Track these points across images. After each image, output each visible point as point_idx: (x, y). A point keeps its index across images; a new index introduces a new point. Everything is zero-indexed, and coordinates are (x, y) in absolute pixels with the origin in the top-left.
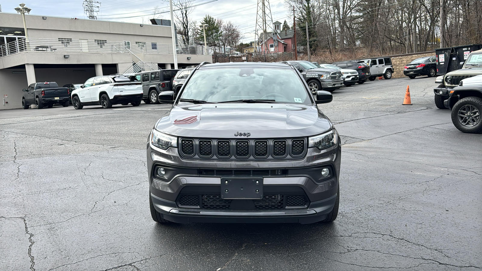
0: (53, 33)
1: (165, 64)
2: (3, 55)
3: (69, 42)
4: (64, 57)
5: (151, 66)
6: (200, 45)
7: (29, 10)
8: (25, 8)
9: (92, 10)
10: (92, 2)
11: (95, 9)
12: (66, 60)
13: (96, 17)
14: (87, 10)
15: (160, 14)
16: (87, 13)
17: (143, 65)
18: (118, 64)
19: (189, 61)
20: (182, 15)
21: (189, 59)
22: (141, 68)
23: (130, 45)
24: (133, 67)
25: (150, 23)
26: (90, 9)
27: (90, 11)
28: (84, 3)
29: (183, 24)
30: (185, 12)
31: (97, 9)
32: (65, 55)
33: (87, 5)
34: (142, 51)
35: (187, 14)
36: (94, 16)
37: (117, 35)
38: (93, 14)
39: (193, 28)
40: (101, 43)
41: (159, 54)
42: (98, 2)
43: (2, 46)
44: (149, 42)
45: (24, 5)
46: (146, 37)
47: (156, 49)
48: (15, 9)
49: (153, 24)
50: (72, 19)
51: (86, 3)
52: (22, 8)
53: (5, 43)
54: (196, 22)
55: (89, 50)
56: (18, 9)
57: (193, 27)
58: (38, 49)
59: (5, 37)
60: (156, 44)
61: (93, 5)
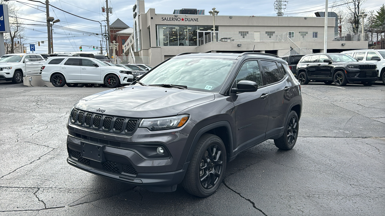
0: (236, 28)
1: (320, 50)
2: (201, 44)
3: (246, 35)
4: (238, 46)
5: (306, 51)
6: (369, 32)
7: (218, 12)
8: (215, 11)
9: (281, 8)
10: (281, 1)
11: (283, 7)
12: (239, 48)
13: (283, 13)
14: (277, 8)
15: (338, 6)
16: (276, 10)
17: (300, 51)
18: (278, 50)
19: (343, 47)
20: (354, 6)
21: (344, 45)
22: (296, 52)
23: (294, 34)
24: (291, 52)
25: (315, 16)
26: (279, 7)
27: (279, 8)
28: (275, 2)
29: (355, 14)
30: (357, 4)
31: (285, 7)
32: (238, 44)
33: (277, 5)
34: (300, 40)
35: (359, 5)
36: (281, 12)
37: (284, 28)
38: (281, 11)
39: (370, 17)
40: (270, 34)
41: (315, 41)
42: (285, 1)
43: (201, 38)
44: (311, 31)
45: (215, 9)
46: (308, 27)
47: (317, 37)
48: (209, 12)
49: (317, 16)
50: (250, 17)
51: (276, 3)
52: (214, 11)
53: (203, 36)
54: (373, 11)
55: (260, 40)
56: (210, 12)
57: (370, 15)
58: (222, 40)
59: (204, 32)
60: (317, 33)
61: (282, 4)
